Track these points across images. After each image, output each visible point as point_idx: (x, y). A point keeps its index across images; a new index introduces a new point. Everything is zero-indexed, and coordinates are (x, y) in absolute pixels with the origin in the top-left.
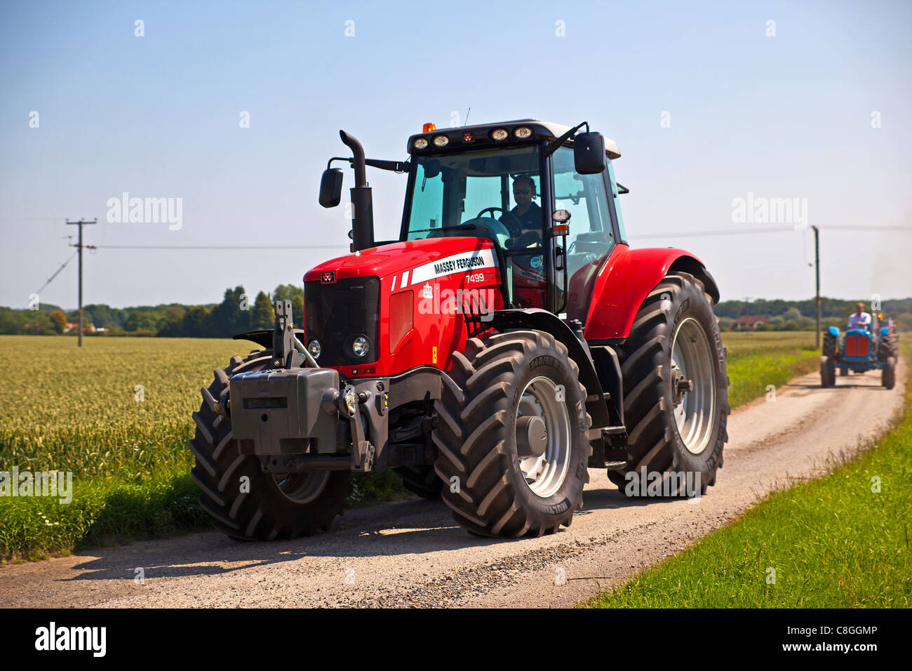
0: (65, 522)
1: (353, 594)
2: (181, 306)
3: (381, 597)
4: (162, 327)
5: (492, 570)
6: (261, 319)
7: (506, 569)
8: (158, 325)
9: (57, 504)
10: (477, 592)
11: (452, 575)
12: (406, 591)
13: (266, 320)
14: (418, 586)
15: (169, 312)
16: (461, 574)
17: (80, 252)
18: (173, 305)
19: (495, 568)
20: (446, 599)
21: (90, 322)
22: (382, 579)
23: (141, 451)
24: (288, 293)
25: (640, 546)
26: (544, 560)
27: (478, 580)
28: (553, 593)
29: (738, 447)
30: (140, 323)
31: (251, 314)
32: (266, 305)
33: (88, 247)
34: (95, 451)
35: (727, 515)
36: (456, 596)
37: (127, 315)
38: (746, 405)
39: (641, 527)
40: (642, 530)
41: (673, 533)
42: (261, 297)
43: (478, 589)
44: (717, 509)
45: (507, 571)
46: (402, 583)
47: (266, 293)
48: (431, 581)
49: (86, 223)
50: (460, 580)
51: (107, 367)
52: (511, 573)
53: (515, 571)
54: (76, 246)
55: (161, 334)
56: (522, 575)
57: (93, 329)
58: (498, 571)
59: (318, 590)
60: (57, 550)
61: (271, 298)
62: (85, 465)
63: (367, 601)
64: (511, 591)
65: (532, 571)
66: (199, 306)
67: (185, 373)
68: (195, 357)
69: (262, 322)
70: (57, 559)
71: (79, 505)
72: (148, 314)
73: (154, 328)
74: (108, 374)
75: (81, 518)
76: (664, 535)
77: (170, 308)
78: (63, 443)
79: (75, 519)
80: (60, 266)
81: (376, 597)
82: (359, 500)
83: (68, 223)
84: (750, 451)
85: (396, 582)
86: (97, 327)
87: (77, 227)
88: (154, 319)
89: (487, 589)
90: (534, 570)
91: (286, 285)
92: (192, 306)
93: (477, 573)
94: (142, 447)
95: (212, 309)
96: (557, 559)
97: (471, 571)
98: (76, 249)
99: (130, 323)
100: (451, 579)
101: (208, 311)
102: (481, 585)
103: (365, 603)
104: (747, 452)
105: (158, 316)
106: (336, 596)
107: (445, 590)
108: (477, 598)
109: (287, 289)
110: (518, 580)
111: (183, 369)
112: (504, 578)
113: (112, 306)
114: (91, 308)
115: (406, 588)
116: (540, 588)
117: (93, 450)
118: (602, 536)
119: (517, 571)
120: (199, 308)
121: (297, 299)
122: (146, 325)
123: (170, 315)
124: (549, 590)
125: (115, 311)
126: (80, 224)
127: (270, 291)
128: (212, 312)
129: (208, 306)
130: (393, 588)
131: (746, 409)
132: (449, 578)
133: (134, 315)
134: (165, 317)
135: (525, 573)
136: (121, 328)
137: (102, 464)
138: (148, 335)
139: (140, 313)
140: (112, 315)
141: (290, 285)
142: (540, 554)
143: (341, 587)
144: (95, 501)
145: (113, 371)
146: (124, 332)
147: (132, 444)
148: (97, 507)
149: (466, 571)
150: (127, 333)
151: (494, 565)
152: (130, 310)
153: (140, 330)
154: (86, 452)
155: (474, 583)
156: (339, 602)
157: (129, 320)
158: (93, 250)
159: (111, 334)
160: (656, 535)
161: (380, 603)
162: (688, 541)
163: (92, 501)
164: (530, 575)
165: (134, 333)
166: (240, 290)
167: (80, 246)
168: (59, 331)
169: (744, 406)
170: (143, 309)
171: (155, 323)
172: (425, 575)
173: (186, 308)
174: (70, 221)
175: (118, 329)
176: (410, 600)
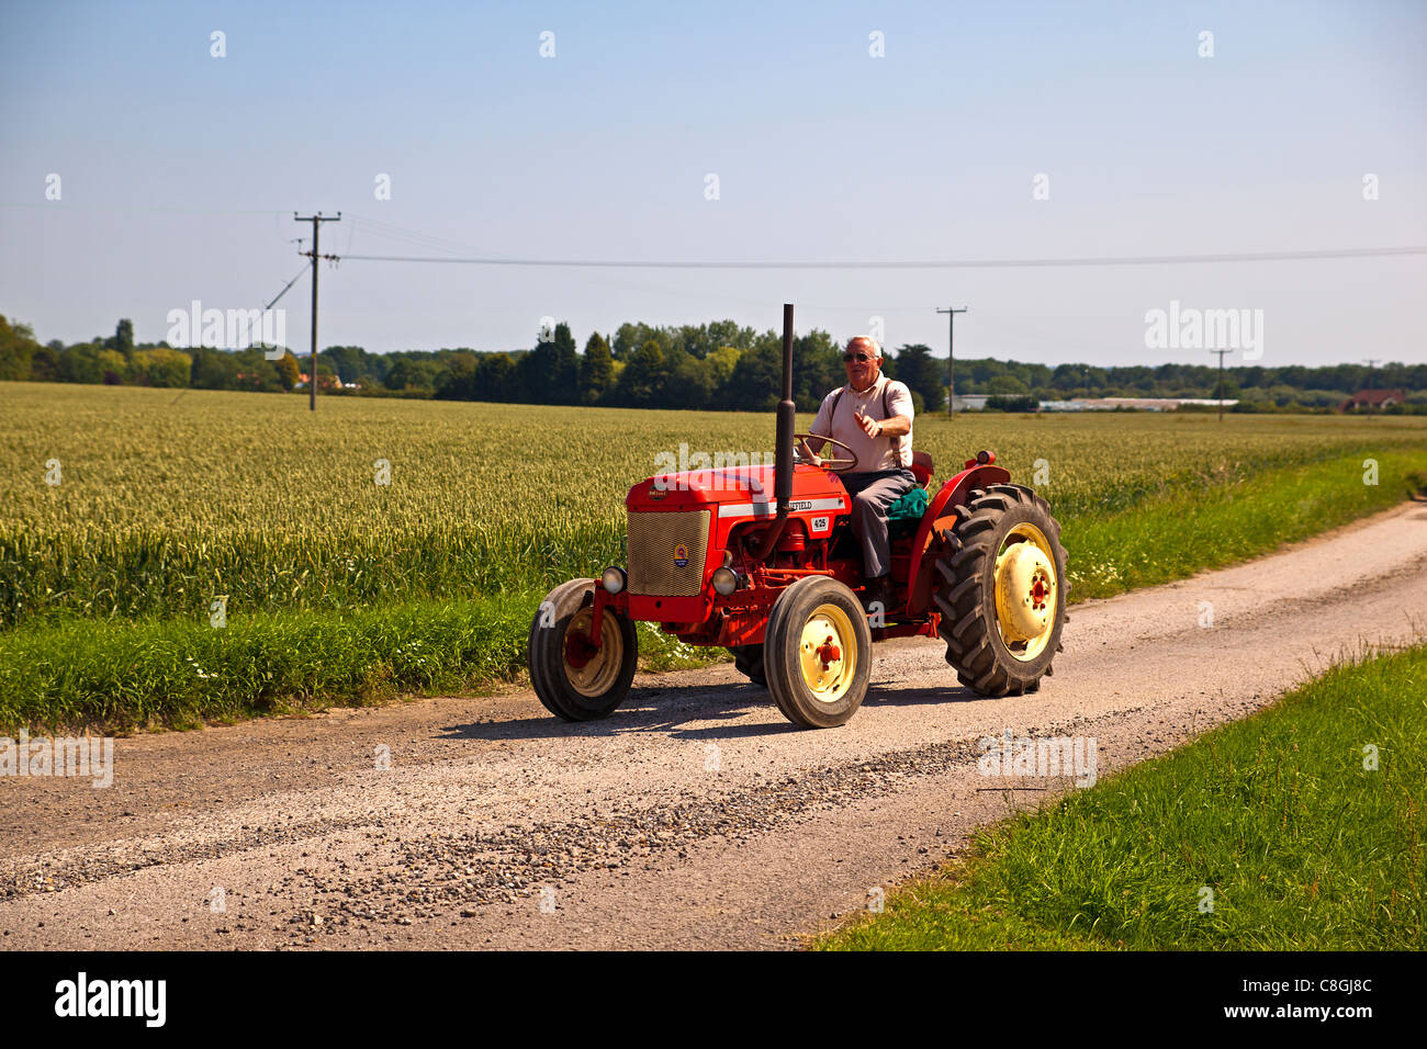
0: (227, 673)
1: (640, 799)
2: (473, 351)
3: (681, 806)
4: (443, 385)
5: (863, 771)
6: (594, 377)
7: (885, 770)
8: (436, 382)
9: (218, 646)
10: (830, 804)
11: (798, 777)
12: (722, 797)
13: (602, 379)
14: (742, 790)
15: (454, 362)
16: (813, 775)
17: (315, 263)
18: (460, 351)
19: (867, 768)
20: (780, 812)
21: (334, 373)
22: (690, 779)
23: (357, 571)
24: (637, 337)
25: (1105, 743)
26: (948, 759)
27: (837, 787)
28: (948, 810)
29: (1306, 595)
30: (409, 377)
31: (579, 367)
32: (602, 354)
33: (327, 257)
34: (288, 568)
35: (1258, 701)
36: (796, 808)
37: (390, 365)
38: (1338, 530)
39: (1115, 714)
40: (1116, 719)
41: (1163, 726)
42: (595, 341)
43: (834, 800)
44: (1246, 690)
45: (886, 774)
46: (719, 786)
47: (604, 337)
48: (763, 784)
49: (324, 220)
50: (808, 784)
51: (342, 443)
52: (891, 776)
53: (898, 774)
54: (308, 254)
55: (441, 395)
56: (909, 780)
57: (339, 384)
58: (872, 773)
59: (589, 791)
60: (215, 715)
61: (611, 344)
62: (272, 588)
63: (658, 811)
64: (884, 804)
65: (924, 776)
66: (499, 353)
67: (456, 456)
68: (478, 432)
69: (597, 381)
70: (215, 729)
71: (250, 649)
72: (423, 363)
73: (431, 386)
74: (341, 453)
75: (252, 669)
76: (1149, 728)
77: (457, 355)
78: (239, 554)
79: (244, 669)
80: (286, 286)
81: (673, 805)
82: (686, 657)
83: (297, 219)
84: (1324, 603)
85: (710, 783)
86: (344, 382)
87: (310, 225)
88: (430, 372)
89: (848, 799)
90: (928, 773)
91: (634, 324)
92: (491, 353)
93: (838, 775)
94: (359, 564)
95: (519, 358)
96: (970, 758)
97: (829, 771)
98: (308, 260)
99: (395, 376)
100: (794, 783)
101: (513, 361)
102: (839, 793)
103: (653, 813)
104: (1318, 604)
105: (438, 369)
106: (612, 802)
107: (781, 799)
108: (828, 812)
109: (636, 329)
110: (899, 789)
111: (455, 449)
112: (879, 783)
113: (368, 351)
114: (335, 353)
115: (722, 794)
116: (930, 801)
117: (285, 566)
118: (1048, 726)
119: (901, 774)
120: (499, 356)
121: (651, 346)
122: (419, 381)
123: (456, 366)
124: (944, 804)
125: (373, 356)
126: (315, 220)
127: (609, 332)
128: (520, 363)
129: (513, 354)
130: (703, 793)
131: (1336, 537)
132: (791, 781)
133: (400, 364)
134: (448, 368)
135: (914, 778)
136: (380, 384)
137: (296, 589)
138: (422, 397)
139: (410, 361)
140: (368, 363)
141: (640, 324)
142: (943, 750)
143: (624, 789)
144: (274, 643)
145: (349, 448)
146: (385, 391)
147: (345, 560)
148: (276, 653)
149: (823, 771)
150: (390, 392)
151: (868, 763)
152: (395, 356)
153: (409, 388)
154: (273, 569)
155: (830, 789)
156: (615, 811)
157: (392, 372)
158: (334, 262)
159: (366, 394)
160: (1135, 727)
161: (677, 814)
162: (1183, 739)
163: (270, 644)
164: (920, 781)
165: (400, 392)
166: (562, 331)
167: (314, 255)
168: (287, 386)
169: (1334, 533)
170: (416, 356)
171: (431, 378)
172: (757, 775)
173: (480, 356)
174: (299, 216)
175: (375, 386)
176: (723, 811)
